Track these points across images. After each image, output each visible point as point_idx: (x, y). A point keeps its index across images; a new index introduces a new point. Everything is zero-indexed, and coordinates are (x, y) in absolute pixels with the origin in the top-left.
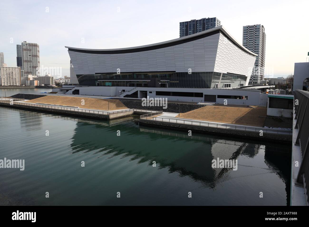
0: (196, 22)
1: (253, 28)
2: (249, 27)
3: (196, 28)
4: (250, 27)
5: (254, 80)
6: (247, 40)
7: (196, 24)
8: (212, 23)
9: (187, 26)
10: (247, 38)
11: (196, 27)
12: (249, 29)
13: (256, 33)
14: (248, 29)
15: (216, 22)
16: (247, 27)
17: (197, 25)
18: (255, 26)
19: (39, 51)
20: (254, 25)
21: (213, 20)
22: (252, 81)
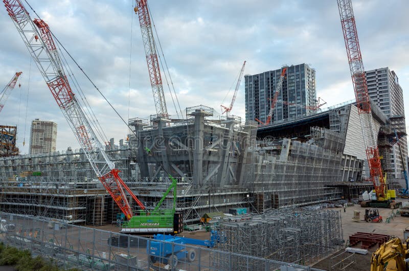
0: (272, 74)
1: (375, 75)
3: (272, 85)
4: (367, 74)
7: (272, 78)
8: (297, 73)
9: (256, 82)
11: (272, 82)
12: (366, 77)
13: (381, 83)
15: (306, 71)
17: (274, 78)
18: (378, 71)
19: (56, 133)
20: (376, 70)
21: (300, 68)
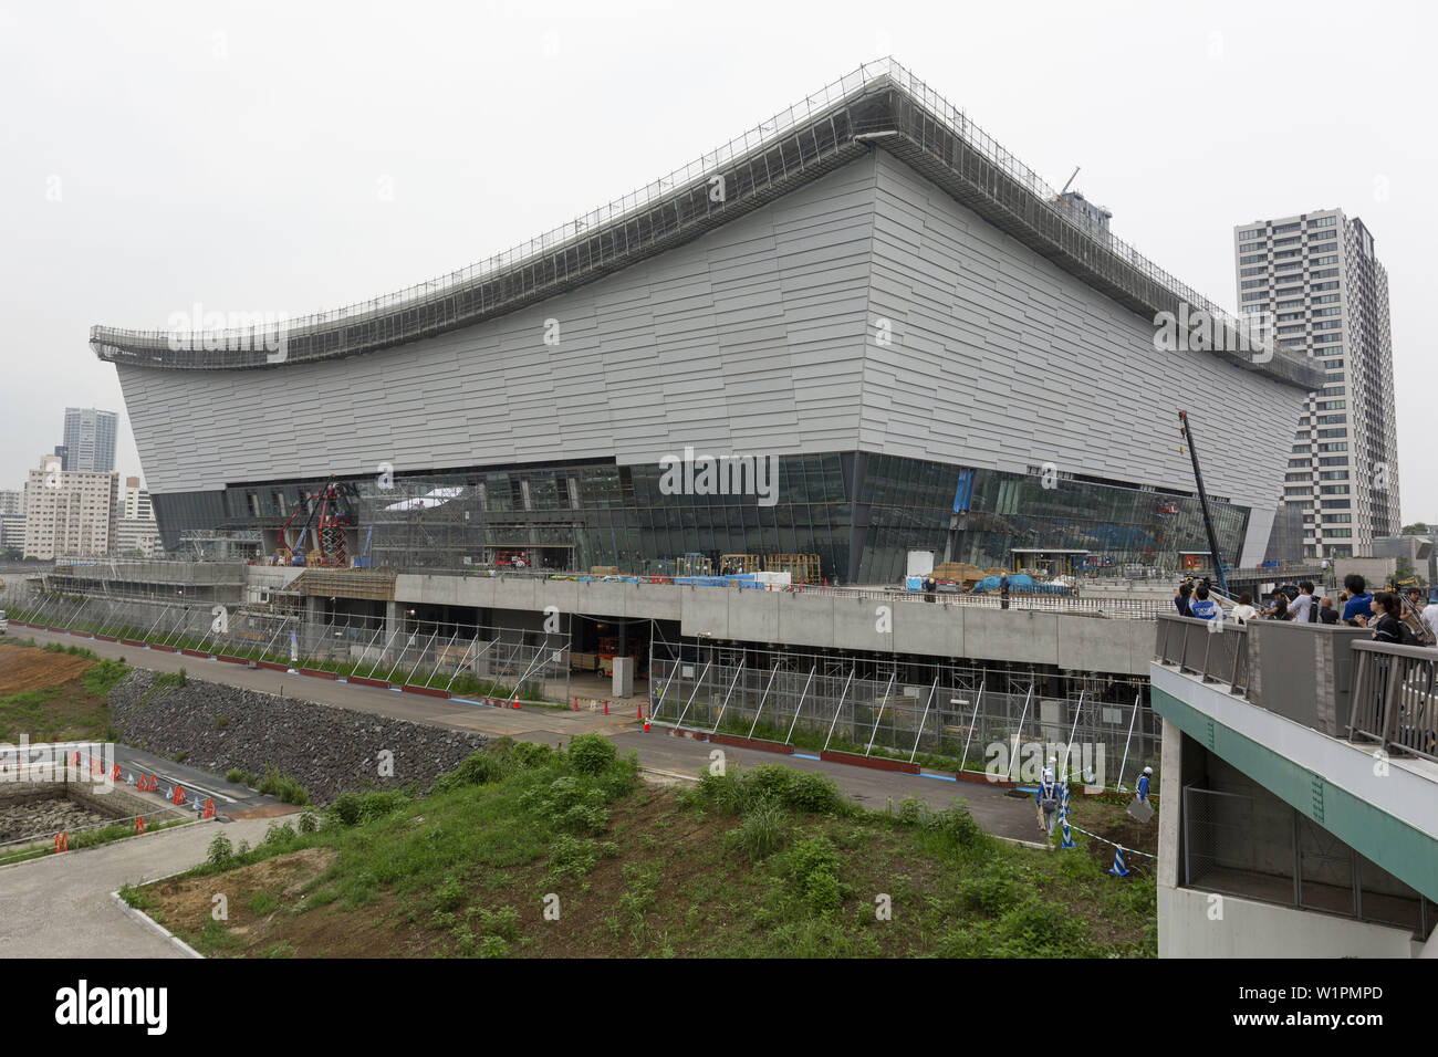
1: (1299, 233)
2: (1269, 231)
4: (1275, 230)
5: (1328, 533)
6: (1266, 301)
10: (1265, 276)
12: (1270, 238)
13: (1315, 262)
14: (1263, 239)
16: (1261, 232)
18: (1308, 219)
20: (1303, 217)
22: (1319, 541)
